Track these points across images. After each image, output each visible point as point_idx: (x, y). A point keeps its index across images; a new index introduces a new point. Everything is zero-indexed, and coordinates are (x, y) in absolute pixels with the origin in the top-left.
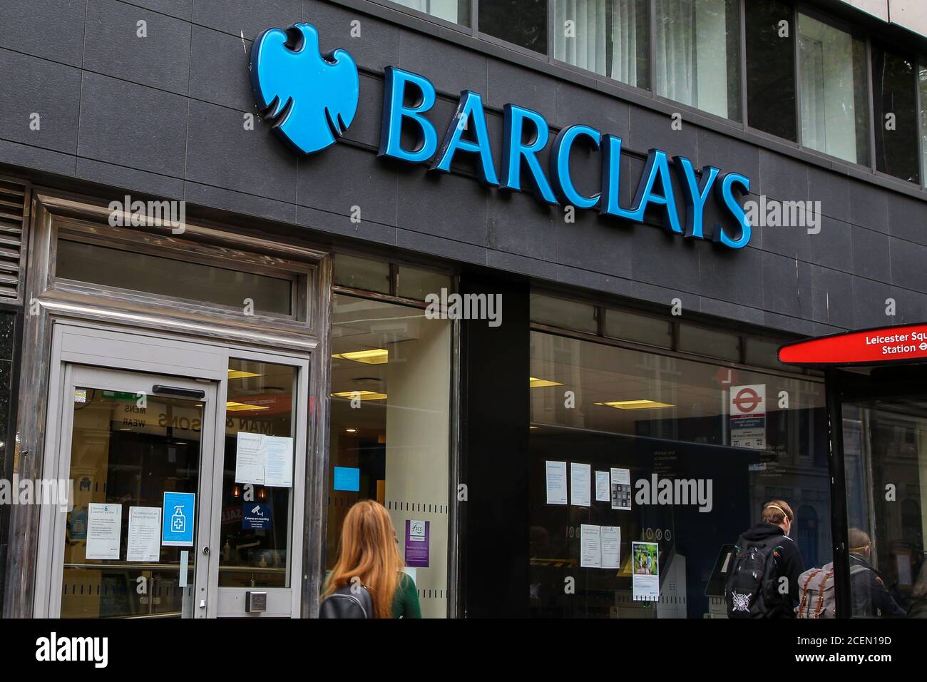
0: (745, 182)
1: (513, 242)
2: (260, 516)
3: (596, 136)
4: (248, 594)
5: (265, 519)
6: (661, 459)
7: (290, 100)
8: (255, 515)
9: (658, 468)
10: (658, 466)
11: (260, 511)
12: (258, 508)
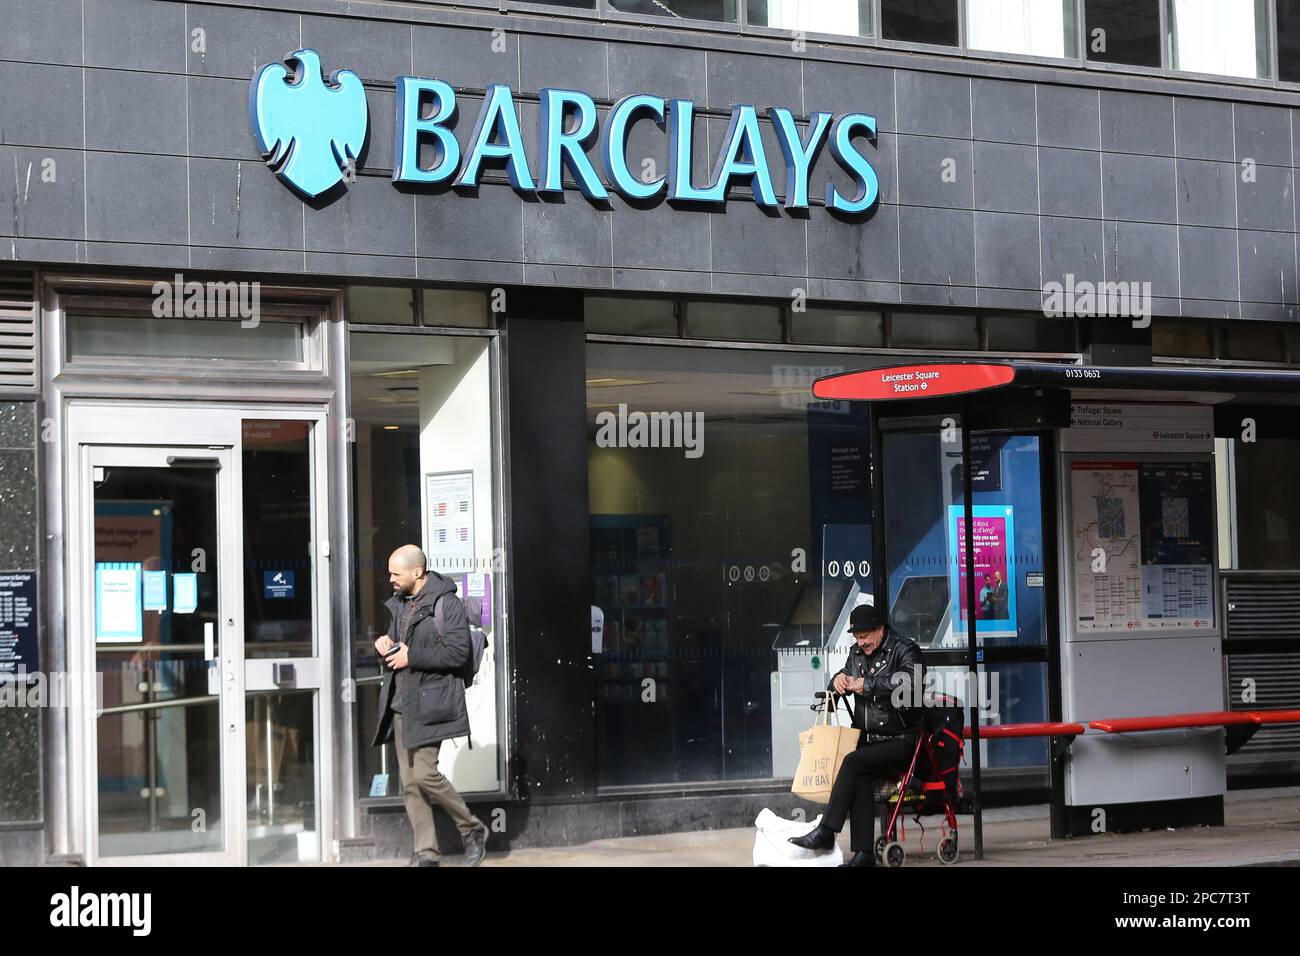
0: (870, 123)
1: (556, 250)
2: (282, 584)
3: (658, 105)
4: (275, 665)
5: (288, 587)
6: (842, 459)
7: (293, 139)
8: (277, 583)
9: (838, 472)
10: (838, 469)
11: (282, 579)
12: (280, 575)
